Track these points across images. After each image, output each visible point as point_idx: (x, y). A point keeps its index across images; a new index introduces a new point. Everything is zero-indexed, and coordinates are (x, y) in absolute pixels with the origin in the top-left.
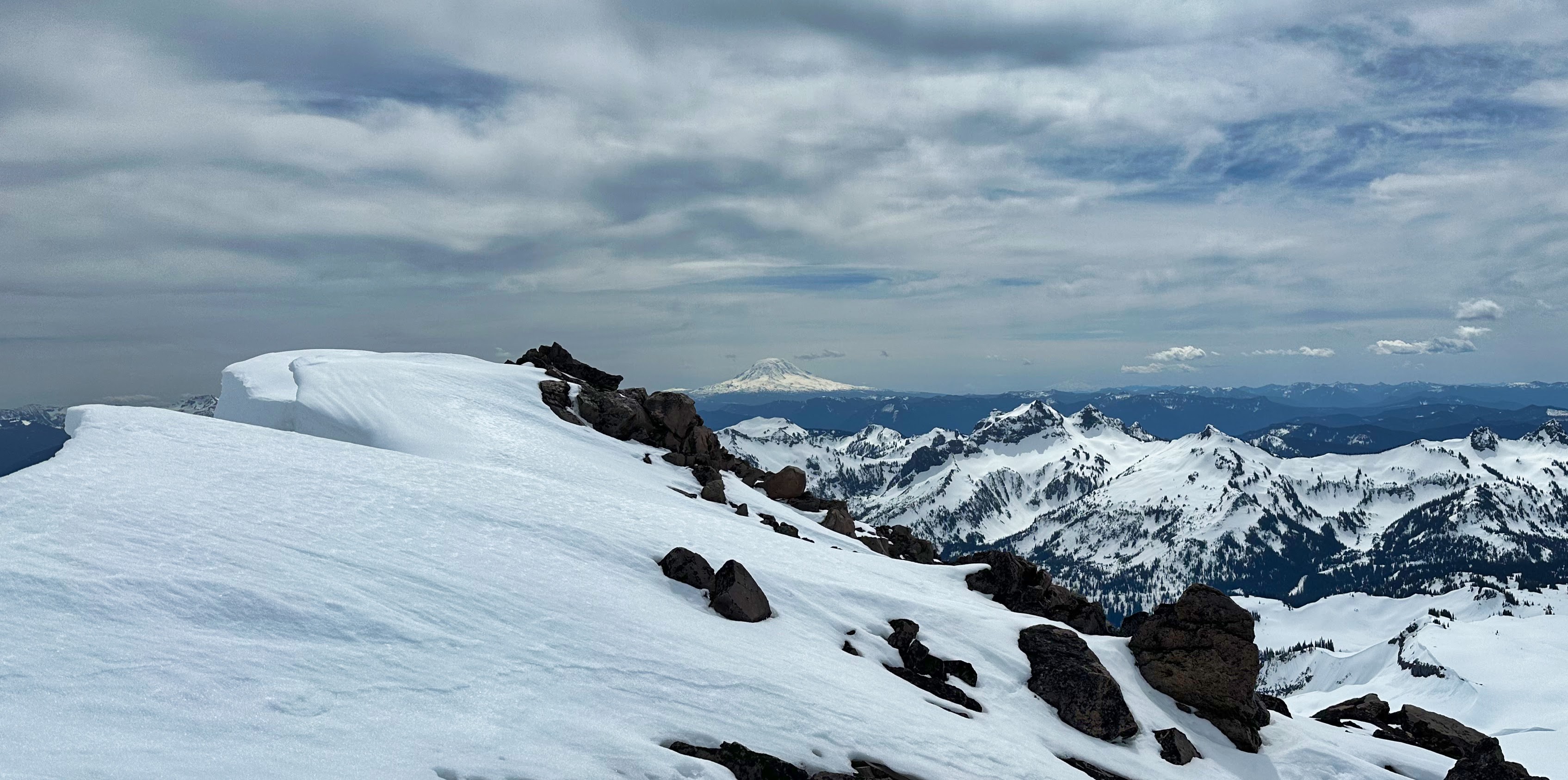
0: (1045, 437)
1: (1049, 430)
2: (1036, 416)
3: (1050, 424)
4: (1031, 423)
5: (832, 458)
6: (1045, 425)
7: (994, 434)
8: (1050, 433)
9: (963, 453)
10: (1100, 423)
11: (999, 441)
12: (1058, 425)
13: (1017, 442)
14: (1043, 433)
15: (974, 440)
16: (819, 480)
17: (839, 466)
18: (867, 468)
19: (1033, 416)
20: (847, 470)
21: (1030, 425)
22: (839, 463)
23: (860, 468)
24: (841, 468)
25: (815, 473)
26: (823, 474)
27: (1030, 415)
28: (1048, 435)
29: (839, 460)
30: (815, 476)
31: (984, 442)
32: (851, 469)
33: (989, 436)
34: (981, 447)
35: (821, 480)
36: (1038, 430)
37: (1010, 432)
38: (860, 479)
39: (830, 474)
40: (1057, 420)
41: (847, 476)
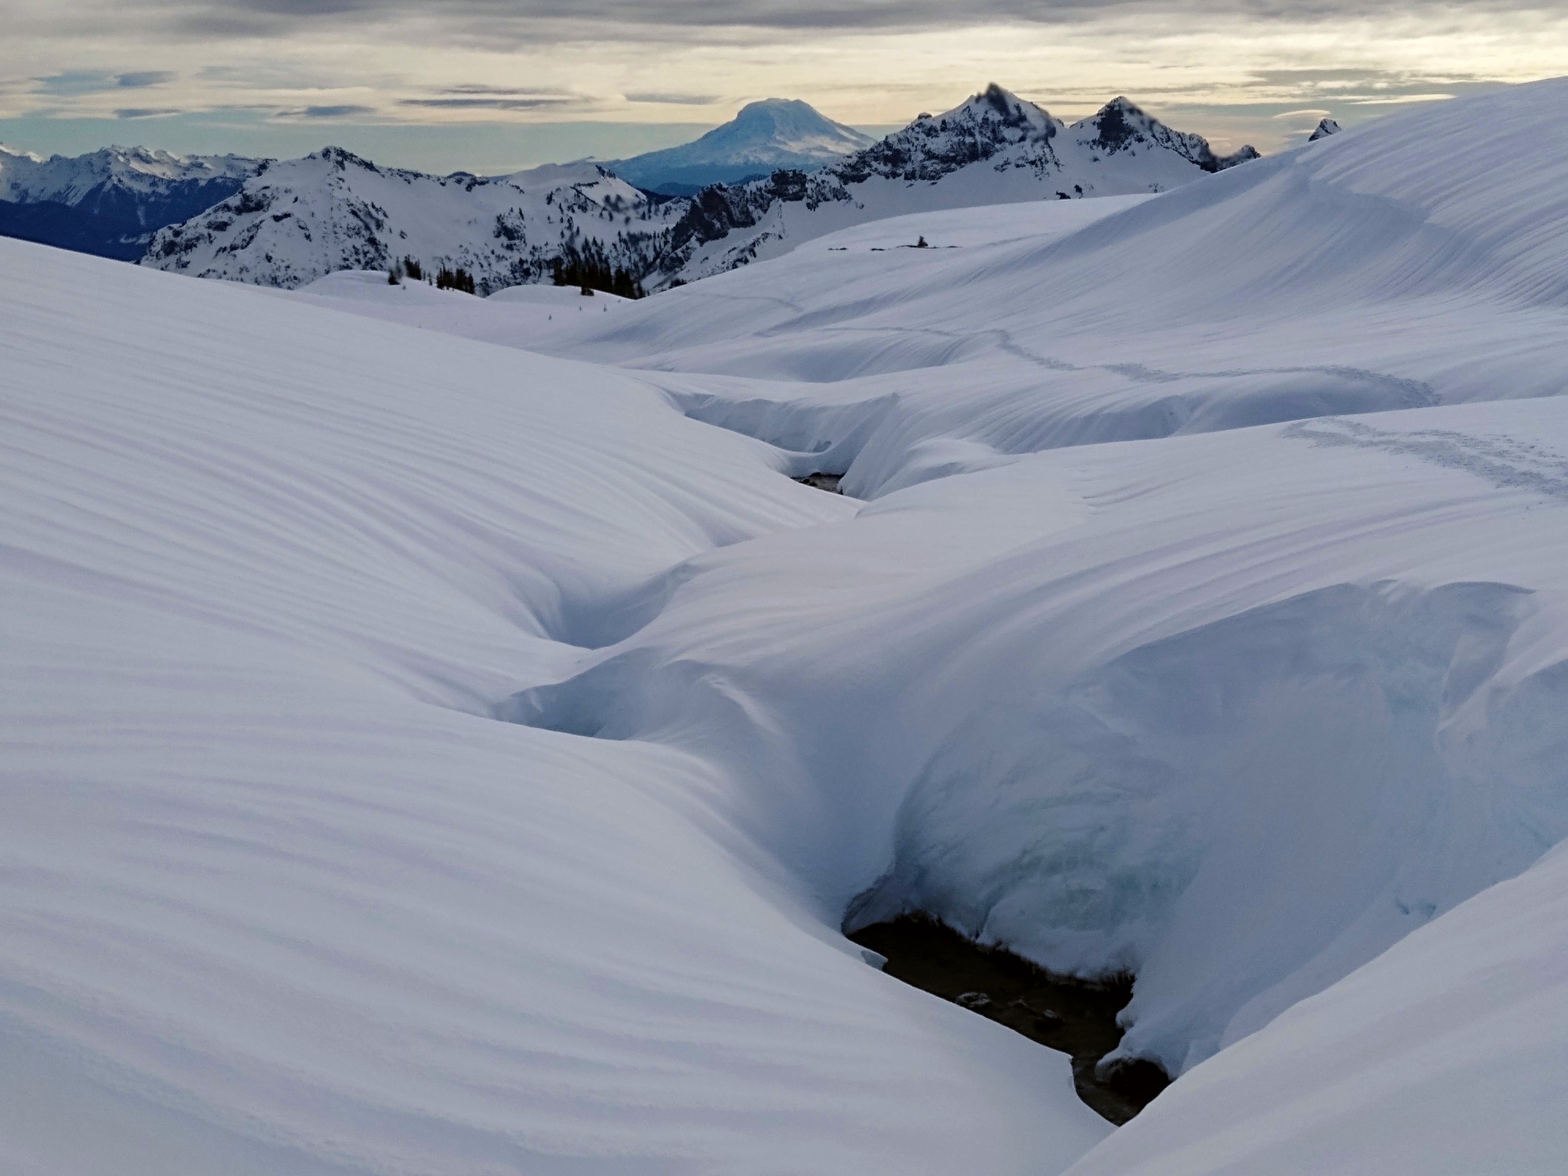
0: (1001, 168)
1: (1010, 152)
2: (986, 120)
3: (1017, 138)
4: (972, 135)
5: (556, 215)
6: (1003, 140)
7: (886, 160)
8: (1013, 160)
9: (805, 200)
10: (1140, 140)
11: (895, 175)
12: (1036, 140)
13: (934, 177)
14: (997, 159)
15: (834, 172)
16: (517, 261)
17: (567, 234)
18: (634, 240)
19: (979, 119)
20: (586, 241)
21: (969, 140)
22: (570, 227)
23: (616, 240)
24: (572, 237)
25: (510, 247)
26: (529, 248)
27: (972, 117)
28: (1007, 163)
29: (570, 220)
30: (507, 254)
31: (860, 179)
32: (595, 242)
33: (875, 164)
34: (851, 188)
35: (522, 262)
36: (986, 153)
37: (921, 156)
38: (613, 263)
39: (544, 249)
40: (1034, 129)
41: (582, 256)
